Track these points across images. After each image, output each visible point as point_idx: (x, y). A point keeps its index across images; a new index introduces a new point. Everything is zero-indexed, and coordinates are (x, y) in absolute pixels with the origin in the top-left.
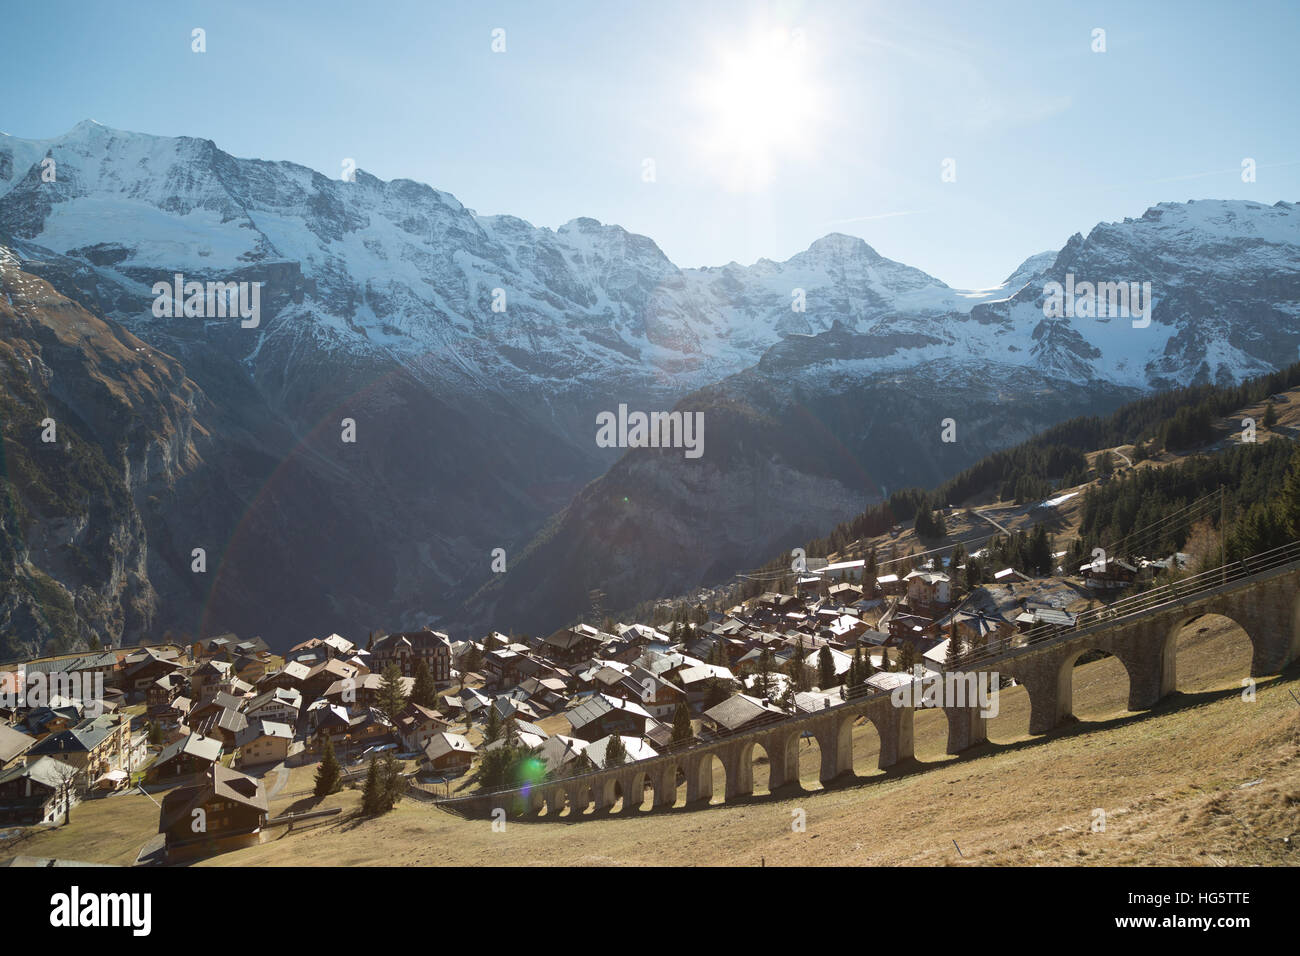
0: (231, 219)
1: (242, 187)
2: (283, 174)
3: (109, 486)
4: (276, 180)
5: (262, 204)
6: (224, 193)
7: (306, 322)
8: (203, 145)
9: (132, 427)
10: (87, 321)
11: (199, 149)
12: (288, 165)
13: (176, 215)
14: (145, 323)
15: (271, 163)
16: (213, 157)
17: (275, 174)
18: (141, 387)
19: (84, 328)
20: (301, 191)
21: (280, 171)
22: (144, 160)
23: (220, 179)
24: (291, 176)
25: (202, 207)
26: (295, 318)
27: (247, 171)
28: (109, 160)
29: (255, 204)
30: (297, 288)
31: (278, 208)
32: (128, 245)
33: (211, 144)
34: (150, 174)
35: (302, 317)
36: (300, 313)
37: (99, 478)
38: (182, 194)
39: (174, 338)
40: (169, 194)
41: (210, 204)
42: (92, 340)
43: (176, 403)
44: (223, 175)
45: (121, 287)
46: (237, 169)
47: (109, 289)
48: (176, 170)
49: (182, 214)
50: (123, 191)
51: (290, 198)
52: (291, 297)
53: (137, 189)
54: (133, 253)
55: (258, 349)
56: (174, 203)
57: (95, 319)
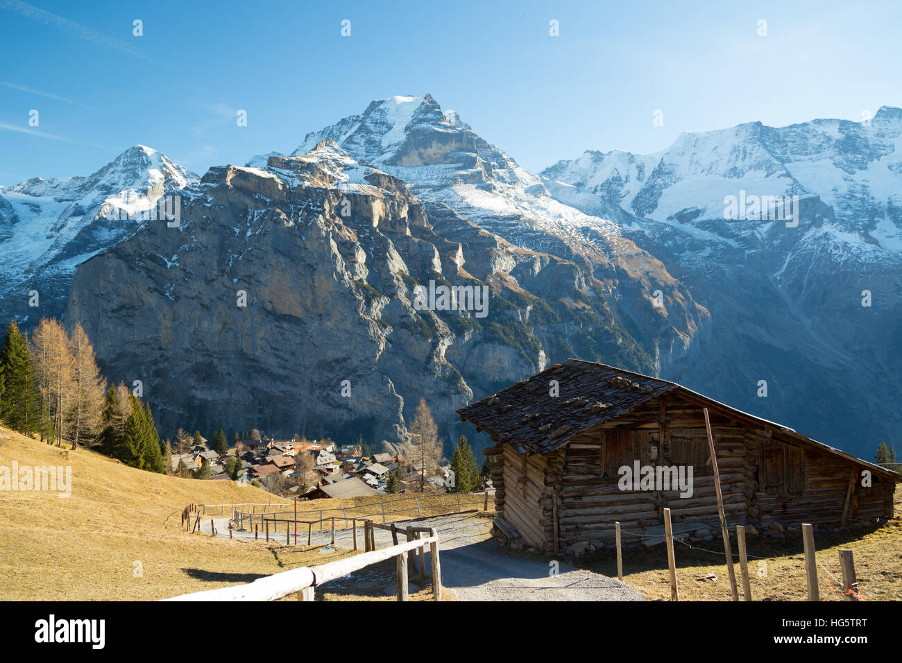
0: (772, 173)
1: (782, 148)
2: (814, 130)
4: (808, 136)
5: (798, 157)
6: (768, 156)
7: (823, 241)
8: (753, 126)
9: (663, 328)
10: (650, 262)
11: (751, 130)
12: (818, 122)
13: (735, 179)
14: (704, 257)
15: (805, 124)
16: (761, 133)
17: (807, 132)
18: (675, 301)
19: (647, 267)
20: (829, 139)
21: (812, 128)
22: (716, 147)
23: (766, 147)
24: (820, 129)
25: (752, 170)
26: (815, 239)
27: (786, 135)
28: (694, 154)
29: (792, 158)
30: (817, 215)
31: (811, 156)
32: (700, 207)
33: (759, 124)
34: (719, 156)
35: (821, 237)
36: (819, 235)
38: (739, 164)
39: (722, 265)
40: (731, 166)
41: (758, 166)
42: (651, 274)
43: (700, 311)
44: (767, 144)
45: (691, 236)
46: (779, 136)
47: (684, 238)
48: (735, 149)
49: (739, 177)
50: (702, 171)
51: (820, 146)
52: (812, 223)
53: (711, 169)
54: (703, 211)
55: (785, 266)
56: (734, 172)
57: (656, 260)
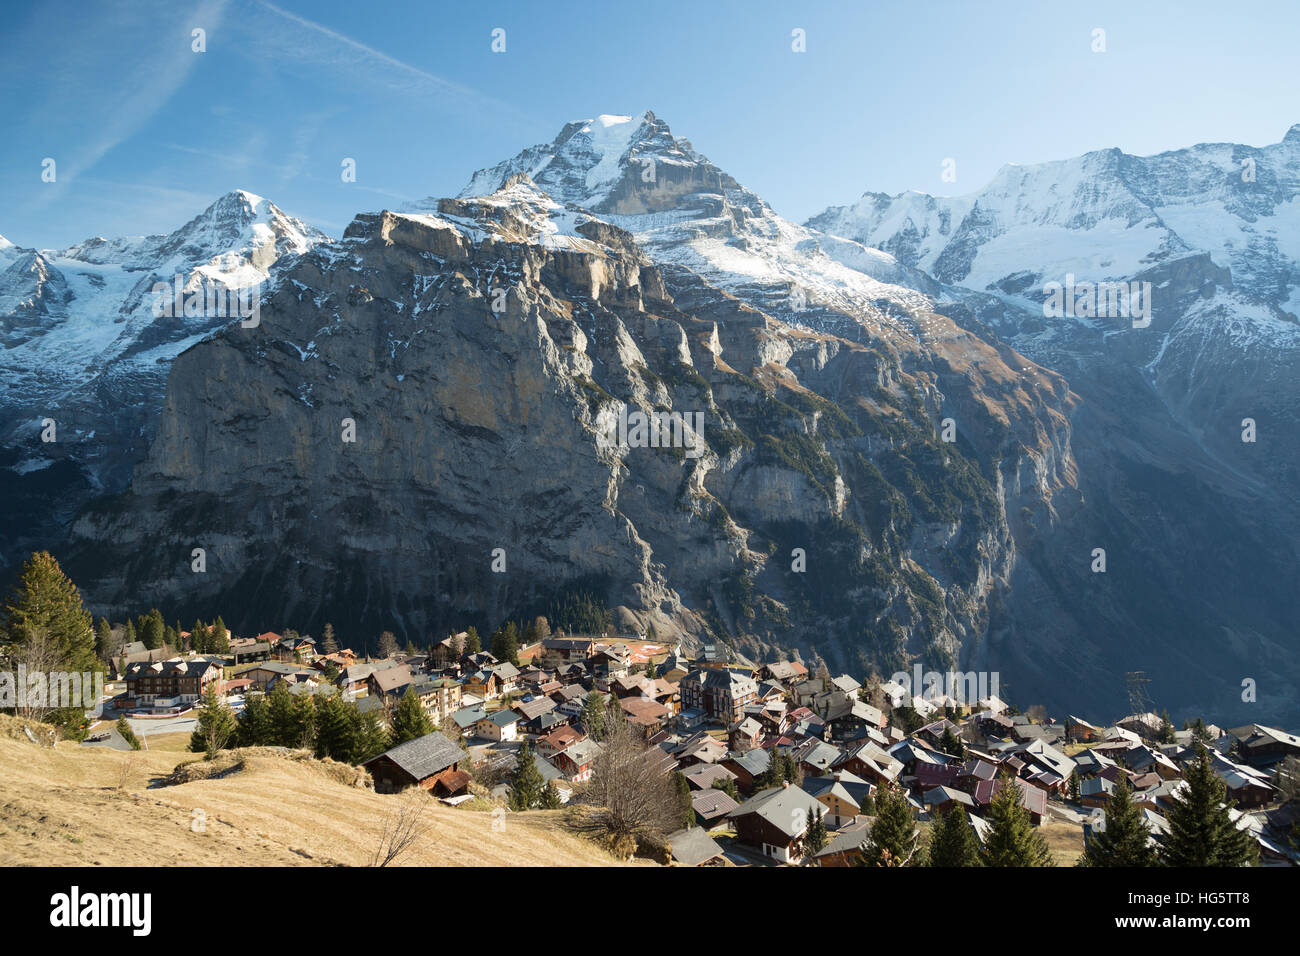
0: (1137, 222)
1: (1150, 185)
2: (1196, 159)
3: (979, 496)
4: (1188, 168)
5: (1173, 198)
6: (1130, 197)
7: (1217, 318)
8: (1108, 155)
9: (1005, 443)
10: (978, 349)
11: (1105, 160)
12: (1203, 147)
13: (1082, 231)
14: (1044, 342)
15: (1183, 152)
16: (1120, 165)
17: (1187, 162)
18: (1019, 404)
19: (975, 356)
20: (1219, 172)
21: (1193, 156)
22: (1054, 185)
23: (1126, 184)
24: (1205, 158)
25: (1108, 218)
26: (1204, 315)
27: (1155, 167)
28: (1023, 195)
29: (1164, 200)
30: (1207, 281)
31: (1192, 197)
32: (1035, 271)
33: (1116, 151)
34: (1059, 198)
35: (1213, 312)
36: (1209, 309)
37: (971, 489)
38: (1088, 209)
39: (1071, 353)
40: (1076, 212)
41: (1115, 212)
42: (981, 365)
43: (1053, 418)
44: (1129, 180)
45: (1025, 312)
46: (1146, 169)
47: (1015, 314)
48: (1082, 187)
49: (1088, 228)
50: (1035, 220)
51: (1205, 183)
52: (1200, 292)
53: (1047, 215)
54: (1040, 276)
55: (1161, 354)
56: (1081, 220)
57: (986, 345)
